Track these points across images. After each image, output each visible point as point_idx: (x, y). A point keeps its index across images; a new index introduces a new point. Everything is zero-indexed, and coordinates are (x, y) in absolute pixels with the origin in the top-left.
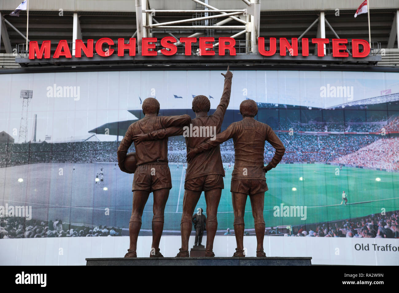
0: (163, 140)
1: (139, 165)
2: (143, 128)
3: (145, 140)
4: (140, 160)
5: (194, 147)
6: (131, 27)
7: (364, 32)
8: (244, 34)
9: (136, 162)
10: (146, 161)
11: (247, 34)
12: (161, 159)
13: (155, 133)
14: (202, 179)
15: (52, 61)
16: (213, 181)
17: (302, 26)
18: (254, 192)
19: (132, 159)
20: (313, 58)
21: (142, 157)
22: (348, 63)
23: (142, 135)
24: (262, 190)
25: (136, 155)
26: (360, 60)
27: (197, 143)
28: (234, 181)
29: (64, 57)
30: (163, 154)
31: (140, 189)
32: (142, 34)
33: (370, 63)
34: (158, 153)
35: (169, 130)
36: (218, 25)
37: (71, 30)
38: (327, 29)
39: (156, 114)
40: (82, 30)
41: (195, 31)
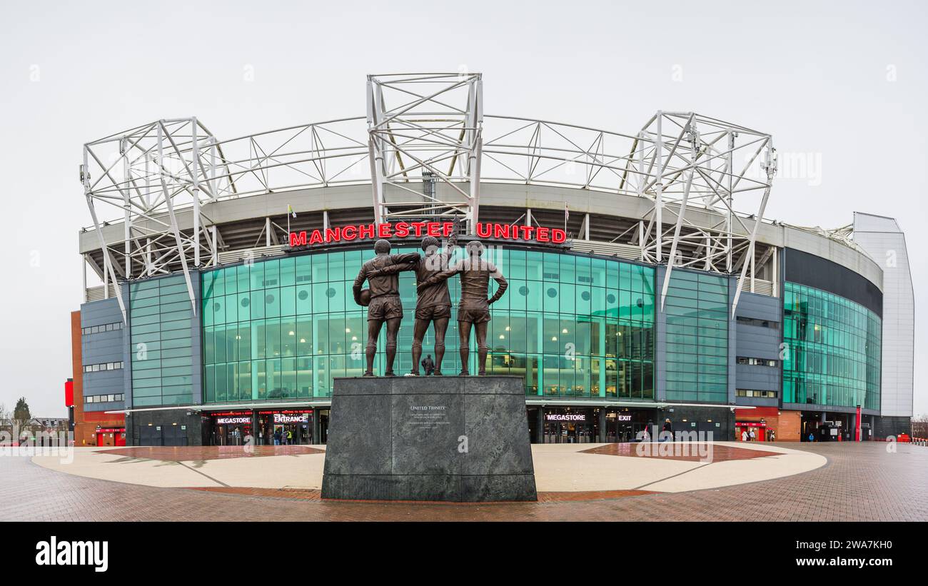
0: (394, 274)
1: (374, 297)
2: (375, 265)
3: (377, 275)
4: (373, 293)
5: (424, 281)
6: (370, 218)
7: (562, 227)
8: (465, 221)
9: (370, 295)
10: (379, 294)
11: (467, 222)
12: (393, 291)
13: (387, 269)
14: (431, 309)
15: (308, 247)
16: (441, 311)
17: (512, 218)
18: (479, 321)
19: (366, 294)
20: (520, 241)
21: (375, 291)
22: (548, 246)
23: (375, 271)
24: (486, 319)
25: (370, 291)
26: (557, 245)
27: (427, 276)
28: (461, 311)
29: (317, 243)
30: (394, 287)
31: (374, 318)
32: (379, 220)
33: (565, 248)
34: (390, 286)
35: (399, 266)
36: (444, 214)
37: (322, 224)
38: (532, 222)
39: (387, 254)
40: (331, 223)
41: (423, 219)
